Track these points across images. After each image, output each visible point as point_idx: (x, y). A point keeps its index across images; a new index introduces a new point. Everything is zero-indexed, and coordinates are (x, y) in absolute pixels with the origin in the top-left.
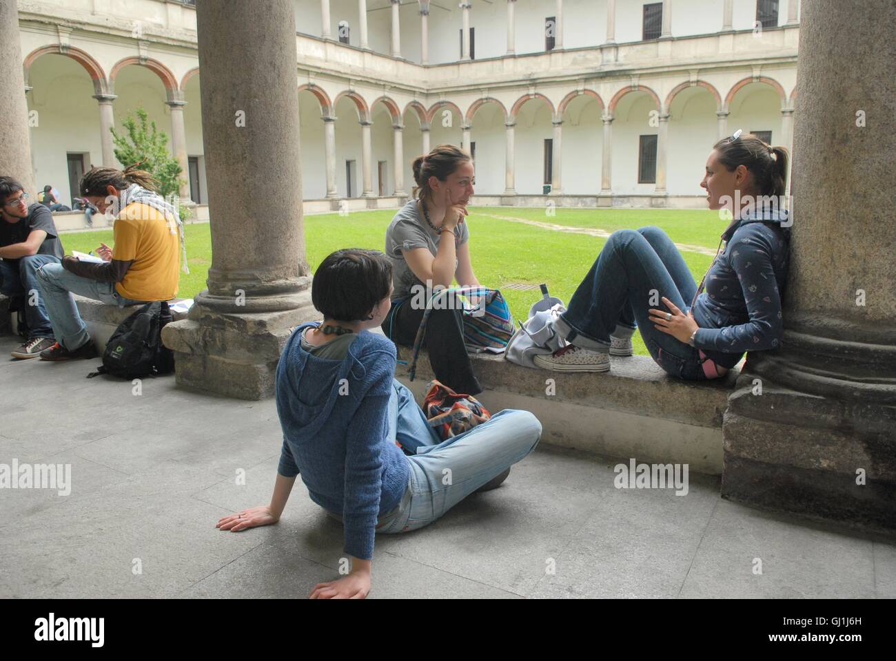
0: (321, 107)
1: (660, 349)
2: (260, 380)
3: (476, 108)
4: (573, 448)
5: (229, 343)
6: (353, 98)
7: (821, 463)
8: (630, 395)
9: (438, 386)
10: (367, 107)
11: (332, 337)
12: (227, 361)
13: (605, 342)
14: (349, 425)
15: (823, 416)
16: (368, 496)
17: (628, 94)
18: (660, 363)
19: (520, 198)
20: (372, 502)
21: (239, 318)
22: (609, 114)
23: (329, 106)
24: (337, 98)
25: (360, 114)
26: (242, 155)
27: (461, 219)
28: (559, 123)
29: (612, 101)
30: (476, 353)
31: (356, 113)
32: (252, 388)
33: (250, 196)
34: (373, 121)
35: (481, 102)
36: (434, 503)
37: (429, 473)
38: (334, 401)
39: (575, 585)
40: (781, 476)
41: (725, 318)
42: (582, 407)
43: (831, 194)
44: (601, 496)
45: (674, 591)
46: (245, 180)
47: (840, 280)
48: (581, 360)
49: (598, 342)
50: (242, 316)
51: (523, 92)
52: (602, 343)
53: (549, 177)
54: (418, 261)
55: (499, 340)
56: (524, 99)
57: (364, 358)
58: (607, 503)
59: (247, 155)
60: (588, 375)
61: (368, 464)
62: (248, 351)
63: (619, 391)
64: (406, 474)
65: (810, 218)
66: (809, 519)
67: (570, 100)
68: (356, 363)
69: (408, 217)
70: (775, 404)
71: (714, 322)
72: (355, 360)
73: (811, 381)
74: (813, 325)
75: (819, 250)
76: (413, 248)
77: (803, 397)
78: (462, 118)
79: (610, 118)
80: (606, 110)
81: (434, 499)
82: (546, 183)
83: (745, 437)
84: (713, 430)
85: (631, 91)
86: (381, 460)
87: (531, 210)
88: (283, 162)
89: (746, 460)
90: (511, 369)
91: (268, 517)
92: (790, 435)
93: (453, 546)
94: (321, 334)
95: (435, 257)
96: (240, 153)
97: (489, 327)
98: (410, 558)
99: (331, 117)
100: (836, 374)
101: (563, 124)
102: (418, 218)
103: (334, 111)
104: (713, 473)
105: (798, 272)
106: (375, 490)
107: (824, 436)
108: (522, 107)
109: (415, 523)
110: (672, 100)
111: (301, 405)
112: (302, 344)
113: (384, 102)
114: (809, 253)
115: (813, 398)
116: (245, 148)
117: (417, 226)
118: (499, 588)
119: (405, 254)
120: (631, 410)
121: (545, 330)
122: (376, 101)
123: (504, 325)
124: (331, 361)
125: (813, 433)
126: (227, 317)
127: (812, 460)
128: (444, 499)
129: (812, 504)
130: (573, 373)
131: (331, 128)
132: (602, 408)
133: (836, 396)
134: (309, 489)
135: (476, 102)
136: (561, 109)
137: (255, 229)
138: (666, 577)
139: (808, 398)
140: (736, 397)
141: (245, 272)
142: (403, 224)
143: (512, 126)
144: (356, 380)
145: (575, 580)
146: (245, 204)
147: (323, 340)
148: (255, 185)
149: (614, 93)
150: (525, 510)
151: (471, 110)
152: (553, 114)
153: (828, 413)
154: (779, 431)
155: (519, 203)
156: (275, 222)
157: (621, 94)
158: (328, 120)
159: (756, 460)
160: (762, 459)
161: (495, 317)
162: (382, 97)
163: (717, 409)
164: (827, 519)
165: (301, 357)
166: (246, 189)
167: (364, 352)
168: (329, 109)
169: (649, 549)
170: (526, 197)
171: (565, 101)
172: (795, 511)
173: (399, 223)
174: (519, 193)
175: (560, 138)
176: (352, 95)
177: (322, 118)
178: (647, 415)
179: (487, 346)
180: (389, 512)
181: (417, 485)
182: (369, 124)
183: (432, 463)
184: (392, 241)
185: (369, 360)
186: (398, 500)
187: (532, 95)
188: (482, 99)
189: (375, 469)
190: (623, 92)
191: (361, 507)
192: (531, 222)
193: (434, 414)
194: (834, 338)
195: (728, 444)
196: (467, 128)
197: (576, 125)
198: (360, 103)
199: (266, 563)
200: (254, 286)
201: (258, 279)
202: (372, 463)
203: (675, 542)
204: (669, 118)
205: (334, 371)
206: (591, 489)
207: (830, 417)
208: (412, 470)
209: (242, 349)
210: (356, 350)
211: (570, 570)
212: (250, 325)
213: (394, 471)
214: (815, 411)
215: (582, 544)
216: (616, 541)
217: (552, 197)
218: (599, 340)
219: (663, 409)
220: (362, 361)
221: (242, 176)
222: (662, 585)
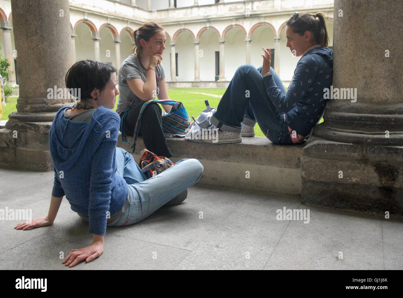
0: (91, 33)
1: (268, 130)
2: (48, 159)
3: (178, 35)
4: (223, 186)
5: (29, 139)
6: (110, 28)
7: (352, 180)
8: (253, 154)
9: (147, 152)
10: (118, 33)
11: (82, 111)
12: (28, 150)
13: (238, 127)
14: (92, 159)
15: (352, 154)
16: (103, 199)
17: (259, 27)
18: (268, 137)
19: (203, 83)
20: (105, 202)
21: (35, 124)
22: (249, 38)
23: (96, 33)
24: (101, 27)
25: (114, 37)
26: (36, 31)
27: (159, 62)
28: (223, 43)
29: (250, 31)
30: (170, 137)
31: (112, 36)
32: (43, 164)
33: (40, 55)
34: (121, 40)
35: (180, 31)
36: (143, 208)
37: (140, 192)
38: (84, 144)
39: (220, 244)
40: (332, 189)
41: (300, 108)
42: (227, 163)
43: (353, 36)
44: (237, 206)
45: (274, 245)
46: (37, 46)
47: (359, 82)
48: (226, 136)
49: (235, 127)
50: (36, 123)
51: (203, 26)
52: (237, 128)
53: (218, 72)
54: (135, 86)
55: (182, 130)
56: (203, 30)
57: (101, 121)
58: (240, 208)
59: (39, 31)
60: (230, 145)
61: (103, 180)
62: (41, 143)
63: (246, 152)
64: (126, 192)
65: (343, 50)
66: (348, 212)
67: (228, 30)
68: (97, 123)
69: (129, 62)
70: (327, 150)
71: (295, 111)
72: (96, 121)
73: (345, 136)
74: (345, 107)
75: (348, 67)
76: (133, 79)
77: (341, 144)
78: (170, 39)
79: (250, 40)
80: (248, 35)
81: (143, 206)
82: (216, 75)
83: (312, 169)
84: (296, 170)
85: (260, 25)
86: (110, 179)
87: (209, 89)
88: (60, 36)
89: (313, 182)
90: (188, 145)
91: (46, 222)
92: (336, 165)
93: (153, 230)
94: (76, 110)
95: (145, 83)
96: (34, 30)
97: (177, 123)
98: (128, 237)
99: (97, 38)
100: (358, 131)
101: (225, 43)
102: (136, 63)
103: (99, 35)
104: (297, 194)
105: (338, 80)
106: (108, 196)
107: (353, 165)
108: (203, 34)
109: (132, 220)
110: (282, 30)
111: (64, 149)
112: (64, 116)
113: (127, 30)
114: (343, 69)
115: (346, 145)
116: (37, 27)
117: (135, 67)
118: (178, 248)
119: (128, 82)
120: (253, 162)
121: (206, 120)
122: (123, 30)
123: (185, 122)
124: (81, 122)
125: (347, 164)
126: (28, 124)
127: (347, 178)
128: (149, 206)
129: (349, 204)
130: (221, 144)
131: (97, 44)
132: (238, 162)
133: (358, 142)
134: (71, 203)
135: (177, 31)
136: (224, 35)
137: (44, 74)
138: (270, 239)
139: (344, 145)
140: (307, 147)
141: (39, 99)
142: (127, 66)
143: (197, 44)
144: (96, 133)
145: (220, 242)
146: (38, 60)
147: (76, 112)
148: (44, 49)
149: (251, 26)
150: (195, 213)
151: (176, 35)
152: (219, 38)
153: (355, 152)
154: (330, 164)
155: (202, 86)
156: (56, 70)
157: (254, 27)
158: (96, 40)
159: (319, 181)
160: (321, 180)
161: (180, 117)
162: (126, 28)
163: (298, 158)
164: (357, 211)
165: (64, 122)
166: (38, 51)
167: (101, 118)
168: (96, 34)
169: (261, 227)
170: (206, 83)
171: (226, 31)
172: (340, 208)
173: (125, 65)
174: (202, 81)
175: (223, 50)
176: (109, 26)
177: (92, 39)
178: (262, 164)
179: (176, 134)
180: (116, 213)
181: (132, 198)
182: (119, 42)
183: (141, 187)
184: (121, 76)
185: (104, 122)
186: (122, 206)
187: (208, 27)
188: (181, 30)
189: (107, 184)
190: (256, 26)
191: (99, 205)
192: (208, 95)
193: (144, 166)
194: (357, 113)
195: (303, 173)
196: (173, 45)
197: (232, 44)
198: (113, 31)
199: (43, 243)
200: (44, 107)
201: (46, 103)
202: (106, 180)
203: (276, 223)
204: (280, 40)
205: (84, 127)
206: (231, 203)
207: (356, 155)
208: (130, 190)
209: (37, 142)
210: (97, 117)
211: (218, 238)
212: (41, 128)
213: (119, 189)
214: (348, 152)
215: (225, 226)
216: (244, 224)
217: (220, 82)
218: (235, 126)
219: (270, 161)
220: (100, 122)
221: (36, 43)
222: (267, 242)
